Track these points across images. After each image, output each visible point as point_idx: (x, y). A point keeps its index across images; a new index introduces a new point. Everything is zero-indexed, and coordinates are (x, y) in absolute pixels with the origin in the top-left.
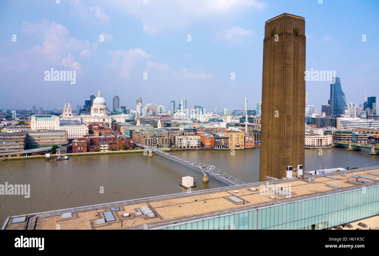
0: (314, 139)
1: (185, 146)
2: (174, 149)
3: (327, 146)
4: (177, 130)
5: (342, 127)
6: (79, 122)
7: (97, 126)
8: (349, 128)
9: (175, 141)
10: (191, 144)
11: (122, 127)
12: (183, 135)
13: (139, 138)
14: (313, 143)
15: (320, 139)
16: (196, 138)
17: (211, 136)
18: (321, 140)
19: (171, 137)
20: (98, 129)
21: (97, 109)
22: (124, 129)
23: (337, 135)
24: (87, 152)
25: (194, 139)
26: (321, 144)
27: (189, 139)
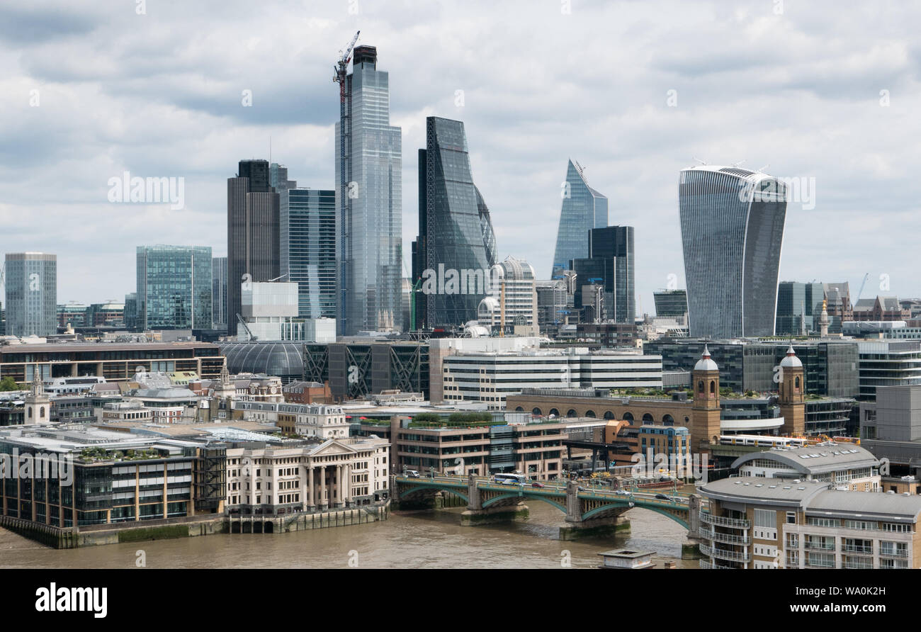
0: (293, 465)
3: (367, 502)
5: (457, 393)
8: (490, 395)
14: (286, 492)
15: (324, 464)
18: (332, 470)
23: (417, 438)
26: (332, 494)
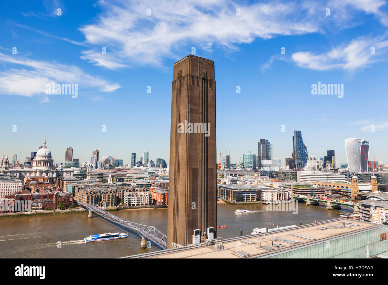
0: (273, 193)
1: (134, 203)
2: (121, 207)
4: (128, 185)
5: (303, 181)
6: (16, 177)
7: (36, 182)
8: (309, 181)
9: (123, 198)
10: (141, 201)
11: (65, 182)
12: (134, 191)
13: (81, 195)
14: (272, 198)
16: (148, 194)
17: (164, 191)
18: (280, 194)
19: (119, 194)
20: (36, 185)
22: (67, 185)
23: (296, 189)
25: (145, 196)
27: (139, 196)
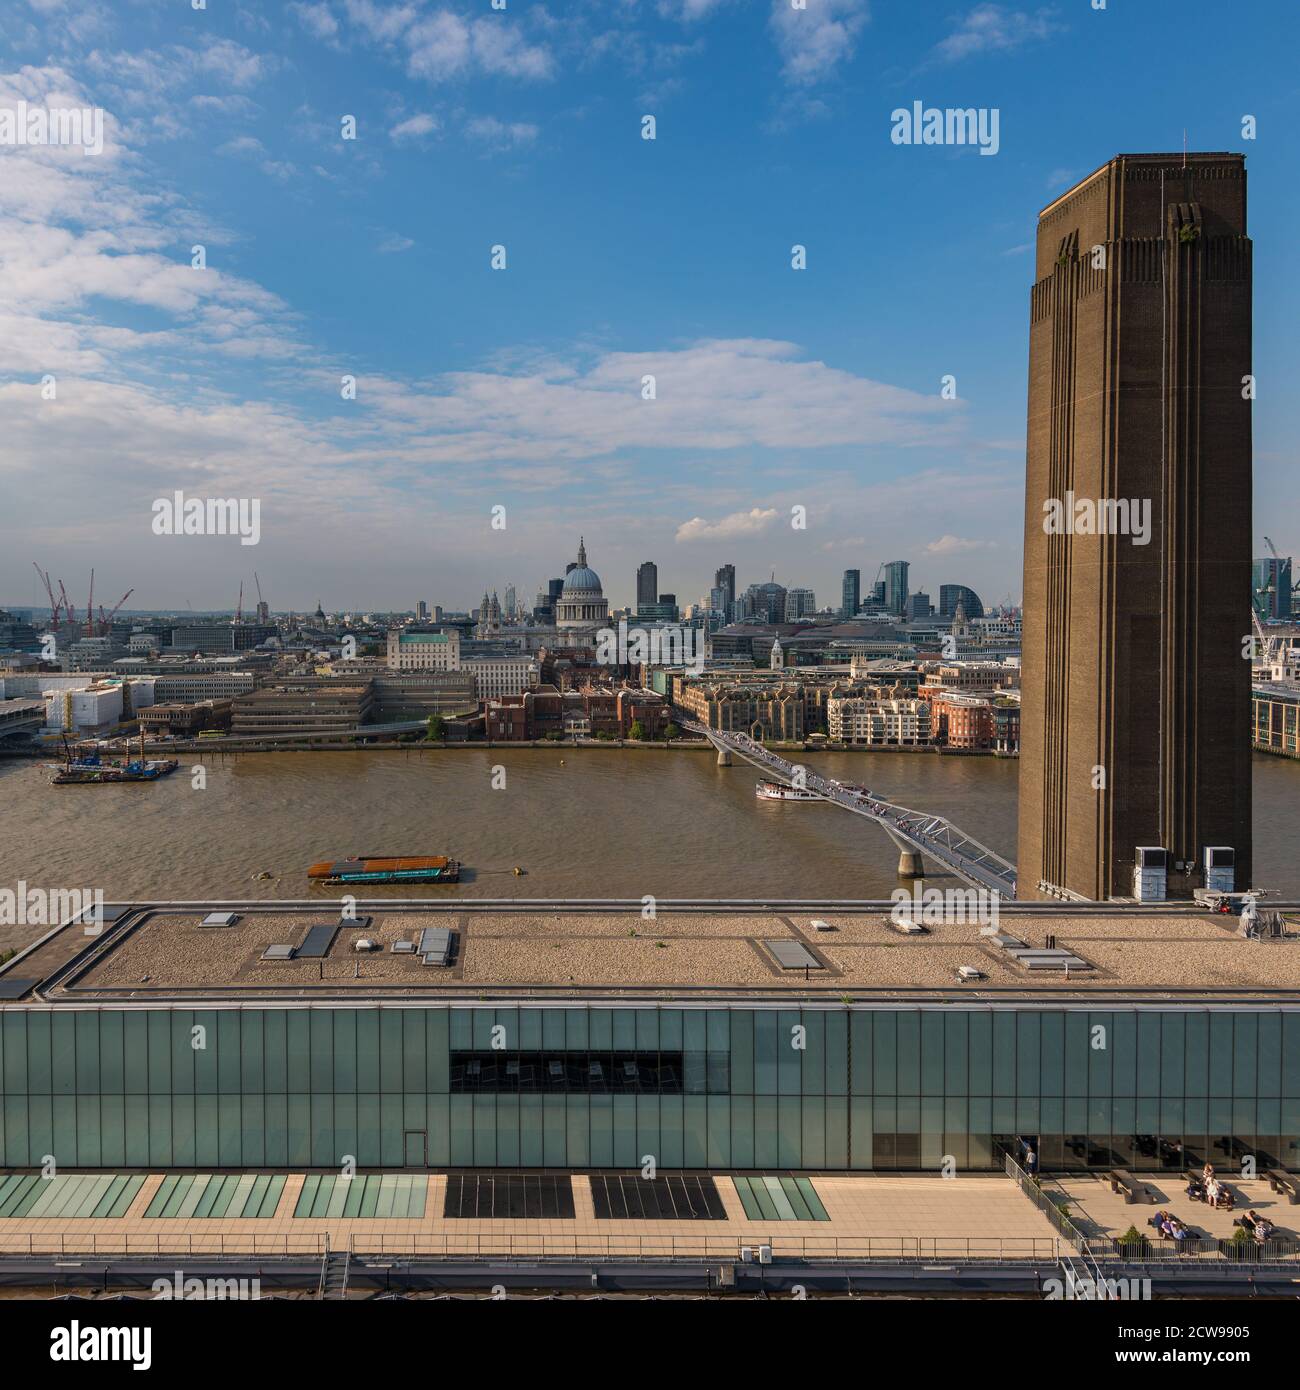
2: (820, 745)
4: (840, 675)
6: (519, 646)
7: (568, 661)
9: (825, 717)
10: (889, 730)
12: (861, 694)
13: (691, 701)
16: (913, 709)
19: (810, 702)
20: (569, 669)
21: (574, 607)
22: (649, 670)
24: (525, 740)
25: (902, 712)
27: (882, 711)
